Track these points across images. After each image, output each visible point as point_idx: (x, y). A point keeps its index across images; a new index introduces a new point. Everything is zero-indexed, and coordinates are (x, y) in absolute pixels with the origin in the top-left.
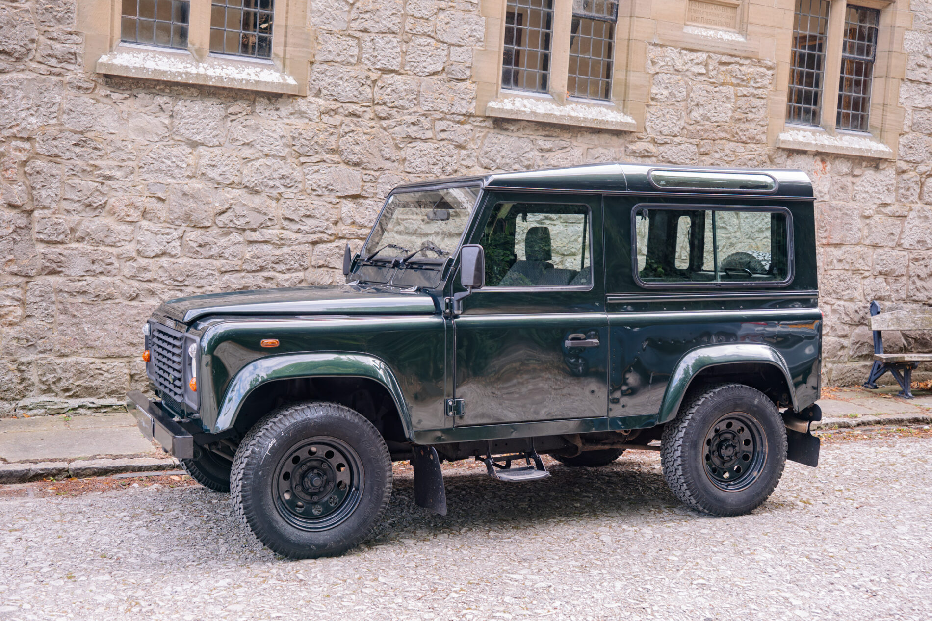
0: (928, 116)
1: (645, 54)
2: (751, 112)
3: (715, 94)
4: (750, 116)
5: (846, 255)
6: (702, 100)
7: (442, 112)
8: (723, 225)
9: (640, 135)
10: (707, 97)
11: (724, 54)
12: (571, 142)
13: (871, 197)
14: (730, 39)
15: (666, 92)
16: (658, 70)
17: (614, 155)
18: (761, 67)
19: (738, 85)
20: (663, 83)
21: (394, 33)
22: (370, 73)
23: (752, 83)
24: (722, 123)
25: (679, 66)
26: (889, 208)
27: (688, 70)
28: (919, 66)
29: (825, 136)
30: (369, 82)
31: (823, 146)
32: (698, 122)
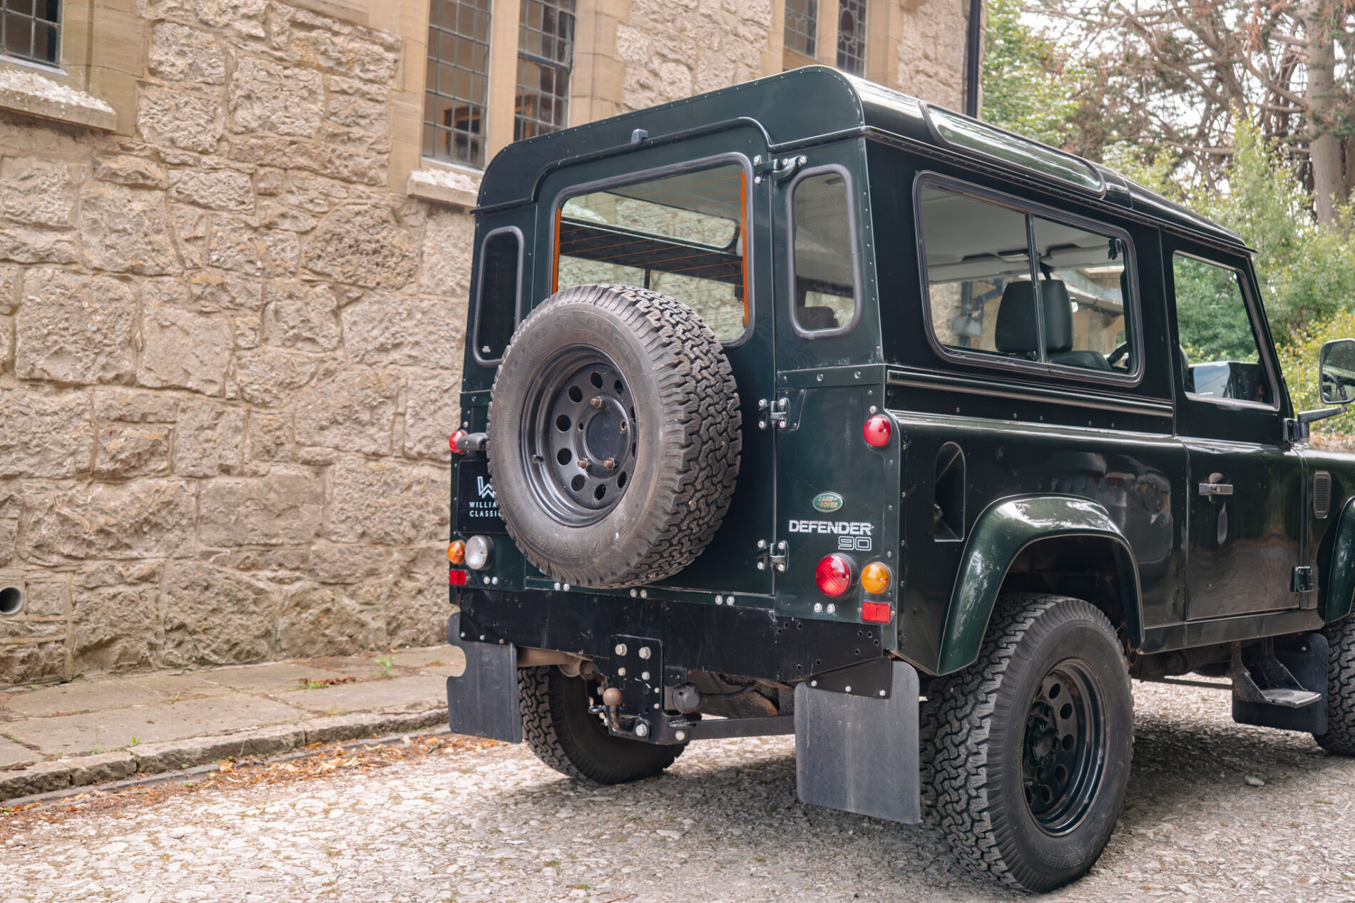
2: (358, 124)
3: (284, 81)
4: (356, 132)
6: (258, 88)
9: (126, 141)
10: (269, 83)
11: (299, 7)
15: (181, 63)
16: (162, 15)
17: (68, 177)
18: (374, 43)
19: (330, 70)
20: (175, 43)
23: (357, 70)
24: (301, 139)
25: (208, 12)
27: (227, 25)
28: (642, 86)
32: (253, 131)
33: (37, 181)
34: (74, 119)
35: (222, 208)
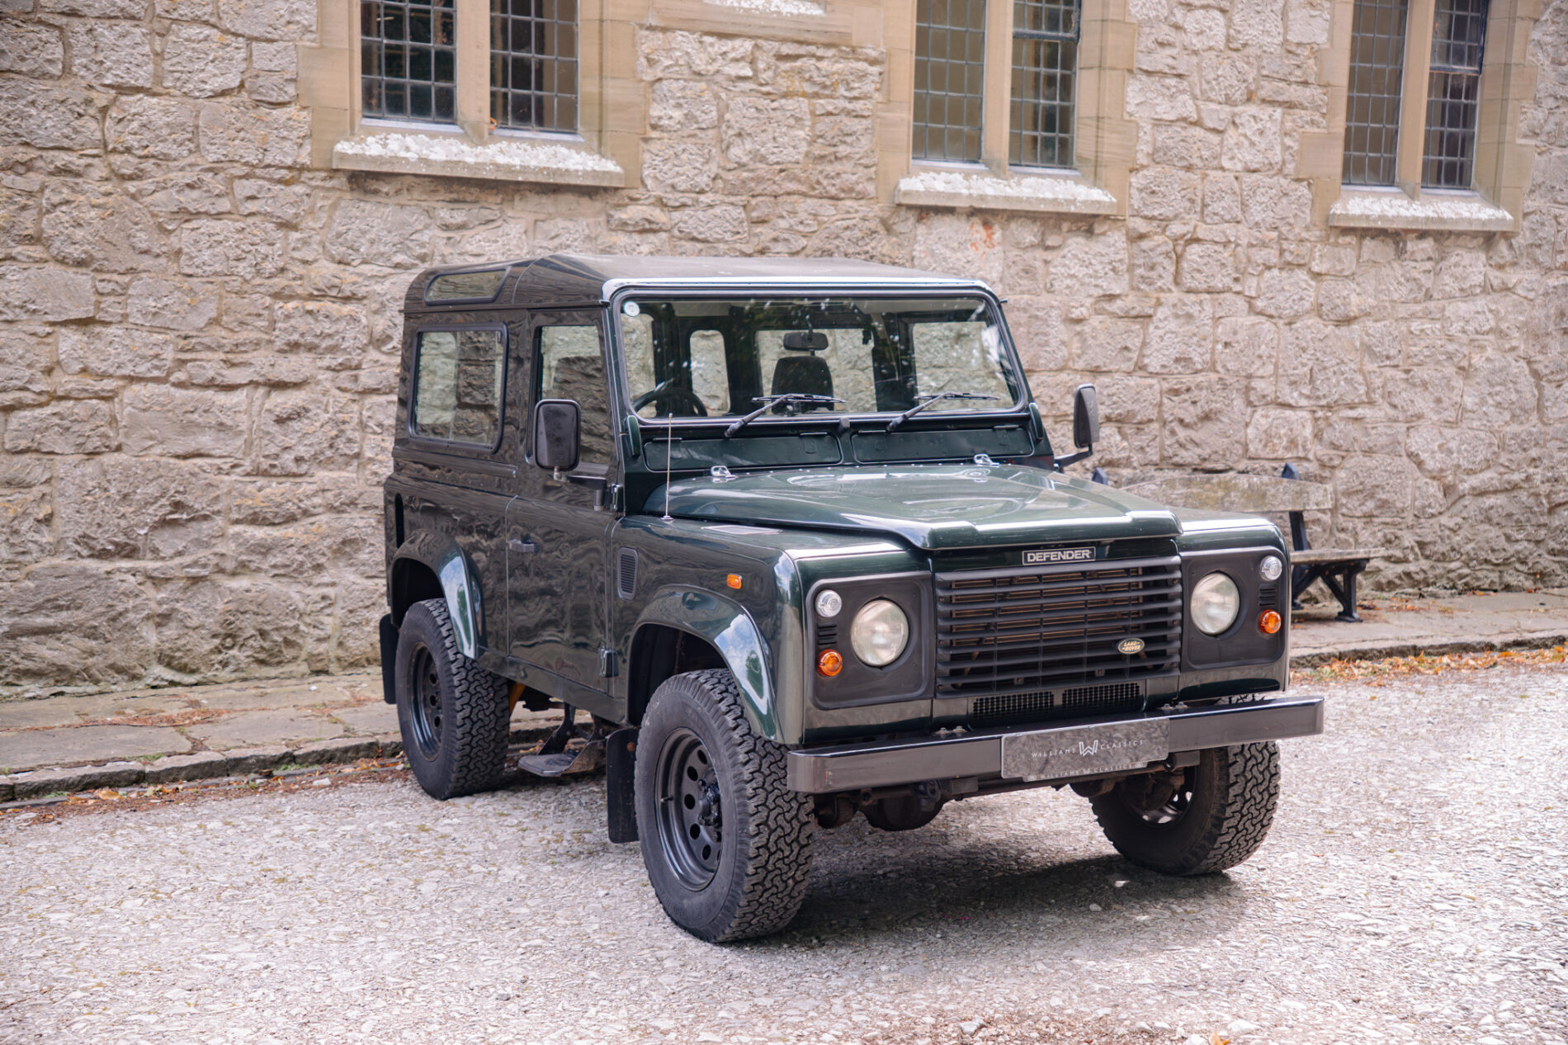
0: (1184, 133)
1: (634, 45)
2: (844, 142)
3: (772, 114)
4: (843, 150)
5: (1041, 389)
6: (748, 126)
7: (246, 164)
9: (634, 194)
10: (758, 119)
11: (784, 40)
12: (502, 211)
13: (1082, 284)
14: (795, 12)
15: (678, 114)
16: (660, 75)
17: (587, 232)
18: (858, 60)
19: (816, 95)
20: (673, 98)
21: (133, 18)
22: (93, 94)
23: (842, 91)
24: (790, 166)
25: (700, 64)
26: (1119, 303)
27: (718, 72)
28: (1162, 44)
29: (988, 180)
30: (92, 111)
31: (982, 198)
32: (744, 165)
33: (562, 239)
34: (589, 182)
35: (718, 241)
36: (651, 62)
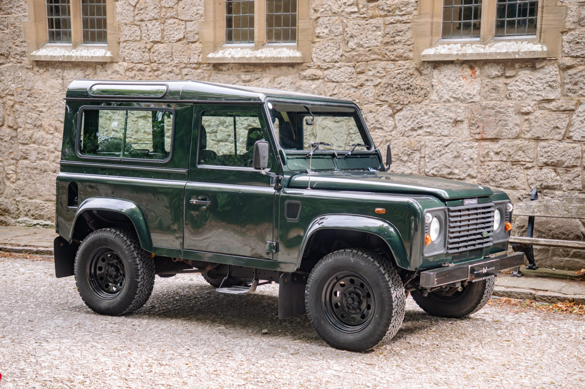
1: (308, 5)
2: (399, 35)
3: (365, 26)
4: (397, 39)
5: (503, 148)
6: (354, 32)
7: (184, 63)
8: (379, 126)
9: (308, 64)
10: (359, 29)
12: (262, 74)
13: (529, 95)
15: (326, 31)
16: (319, 16)
19: (386, 16)
20: (324, 24)
22: (147, 45)
23: (398, 12)
24: (373, 48)
25: (335, 9)
26: (554, 103)
27: (343, 11)
30: (147, 50)
31: (464, 55)
32: (354, 49)
33: (283, 84)
35: (343, 82)
36: (316, 11)
